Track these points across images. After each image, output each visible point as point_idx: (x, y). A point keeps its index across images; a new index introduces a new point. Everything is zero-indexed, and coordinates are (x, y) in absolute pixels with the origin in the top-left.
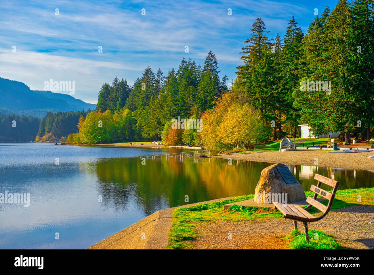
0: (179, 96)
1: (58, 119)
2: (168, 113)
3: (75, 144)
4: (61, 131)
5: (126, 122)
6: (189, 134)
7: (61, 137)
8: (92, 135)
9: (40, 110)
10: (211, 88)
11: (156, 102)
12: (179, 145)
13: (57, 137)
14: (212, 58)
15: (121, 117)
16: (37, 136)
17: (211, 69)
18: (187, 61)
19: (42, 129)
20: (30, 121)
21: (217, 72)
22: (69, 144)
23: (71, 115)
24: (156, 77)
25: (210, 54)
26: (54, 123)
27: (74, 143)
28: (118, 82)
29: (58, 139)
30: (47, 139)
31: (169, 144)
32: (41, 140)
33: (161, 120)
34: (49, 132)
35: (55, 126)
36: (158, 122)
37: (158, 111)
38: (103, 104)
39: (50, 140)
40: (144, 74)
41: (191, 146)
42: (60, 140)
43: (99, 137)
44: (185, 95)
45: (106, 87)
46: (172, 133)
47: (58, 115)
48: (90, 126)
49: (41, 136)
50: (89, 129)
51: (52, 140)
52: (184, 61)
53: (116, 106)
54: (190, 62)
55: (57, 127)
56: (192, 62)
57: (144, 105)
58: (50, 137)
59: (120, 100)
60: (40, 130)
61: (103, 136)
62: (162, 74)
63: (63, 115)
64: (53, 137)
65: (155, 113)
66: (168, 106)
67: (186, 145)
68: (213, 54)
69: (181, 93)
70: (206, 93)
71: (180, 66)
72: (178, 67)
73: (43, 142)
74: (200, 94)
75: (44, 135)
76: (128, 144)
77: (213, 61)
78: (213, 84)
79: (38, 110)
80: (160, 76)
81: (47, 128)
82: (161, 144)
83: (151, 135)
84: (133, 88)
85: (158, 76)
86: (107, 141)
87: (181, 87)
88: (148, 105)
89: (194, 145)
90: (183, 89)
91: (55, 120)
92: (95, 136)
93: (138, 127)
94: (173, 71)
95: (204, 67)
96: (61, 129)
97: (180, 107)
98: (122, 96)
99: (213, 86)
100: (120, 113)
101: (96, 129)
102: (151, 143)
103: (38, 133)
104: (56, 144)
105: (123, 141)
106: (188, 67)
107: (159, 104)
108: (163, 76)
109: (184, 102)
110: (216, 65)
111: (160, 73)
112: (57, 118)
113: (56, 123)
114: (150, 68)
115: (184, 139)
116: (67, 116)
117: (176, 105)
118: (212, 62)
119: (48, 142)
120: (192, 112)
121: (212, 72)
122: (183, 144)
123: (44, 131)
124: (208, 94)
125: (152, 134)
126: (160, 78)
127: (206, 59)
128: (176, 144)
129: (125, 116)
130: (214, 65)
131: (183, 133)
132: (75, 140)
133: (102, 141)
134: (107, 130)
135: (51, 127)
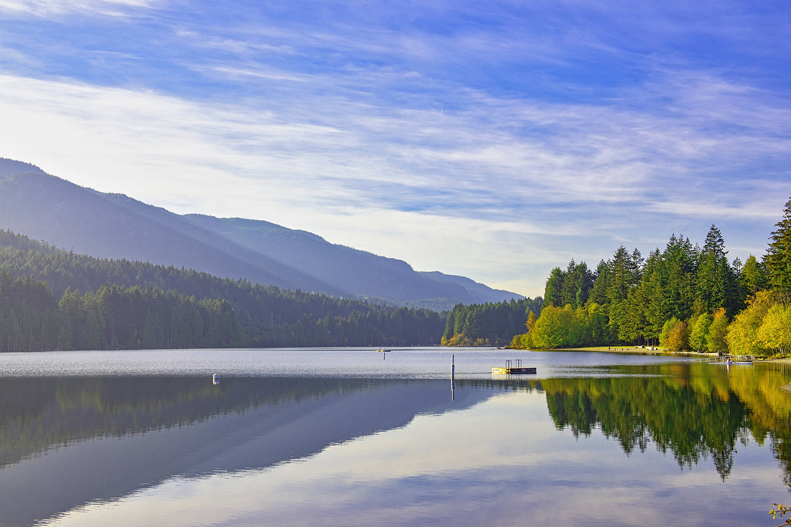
0: (670, 286)
1: (471, 314)
2: (657, 308)
3: (525, 348)
4: (476, 330)
5: (593, 318)
6: (699, 337)
7: (477, 338)
8: (550, 337)
9: (429, 299)
10: (718, 276)
11: (637, 294)
12: (684, 350)
13: (471, 339)
14: (716, 235)
15: (587, 313)
16: (443, 338)
17: (715, 249)
18: (678, 237)
19: (449, 328)
20: (427, 316)
21: (724, 254)
22: (515, 348)
23: (490, 308)
24: (632, 260)
25: (713, 229)
26: (466, 320)
27: (522, 347)
28: (574, 266)
29: (472, 343)
30: (458, 342)
31: (670, 349)
32: (450, 344)
33: (648, 318)
34: (460, 332)
35: (468, 324)
36: (642, 321)
37: (641, 305)
38: (554, 296)
39: (462, 343)
40: (615, 255)
41: (702, 352)
42: (475, 343)
43: (559, 339)
44: (678, 285)
45: (557, 273)
46: (675, 336)
47: (471, 308)
48: (547, 325)
49: (448, 338)
50: (546, 329)
51: (465, 343)
52: (673, 239)
53: (575, 298)
54: (681, 240)
55: (470, 325)
56: (685, 240)
57: (620, 297)
58: (461, 340)
59: (580, 290)
60: (447, 329)
61: (564, 339)
62: (639, 254)
63: (478, 308)
64: (466, 339)
65: (638, 308)
66: (657, 299)
67: (695, 351)
68: (718, 230)
69: (673, 283)
70: (709, 282)
71: (669, 246)
72: (666, 247)
73: (452, 345)
74: (702, 284)
75: (452, 336)
76: (606, 349)
77: (718, 239)
78: (720, 270)
79: (427, 299)
80: (636, 258)
81: (456, 326)
82: (655, 349)
83: (632, 338)
84: (595, 273)
85: (634, 258)
86: (570, 345)
87: (672, 274)
88: (626, 297)
89: (706, 350)
90: (676, 276)
91: (468, 316)
92: (555, 338)
93: (611, 327)
94: (658, 251)
95: (705, 247)
96: (476, 329)
97: (672, 300)
98: (583, 285)
99: (720, 272)
100: (584, 309)
101: (555, 330)
102: (637, 348)
103: (444, 334)
104: (499, 348)
105: (591, 344)
106: (680, 246)
107: (643, 297)
108: (641, 258)
109: (678, 294)
110: (722, 244)
111: (636, 254)
112: (469, 312)
113: (469, 319)
114: (623, 247)
115: (692, 343)
116: (484, 309)
117: (667, 297)
118: (716, 240)
119: (460, 346)
120: (695, 308)
121: (717, 253)
122: (690, 349)
123: (452, 331)
124: (712, 284)
125: (633, 336)
126: (638, 260)
127: (708, 237)
128: (681, 350)
129: (592, 312)
130: (718, 244)
131: (690, 335)
132: (523, 343)
133: (563, 345)
134: (570, 330)
135: (463, 325)
